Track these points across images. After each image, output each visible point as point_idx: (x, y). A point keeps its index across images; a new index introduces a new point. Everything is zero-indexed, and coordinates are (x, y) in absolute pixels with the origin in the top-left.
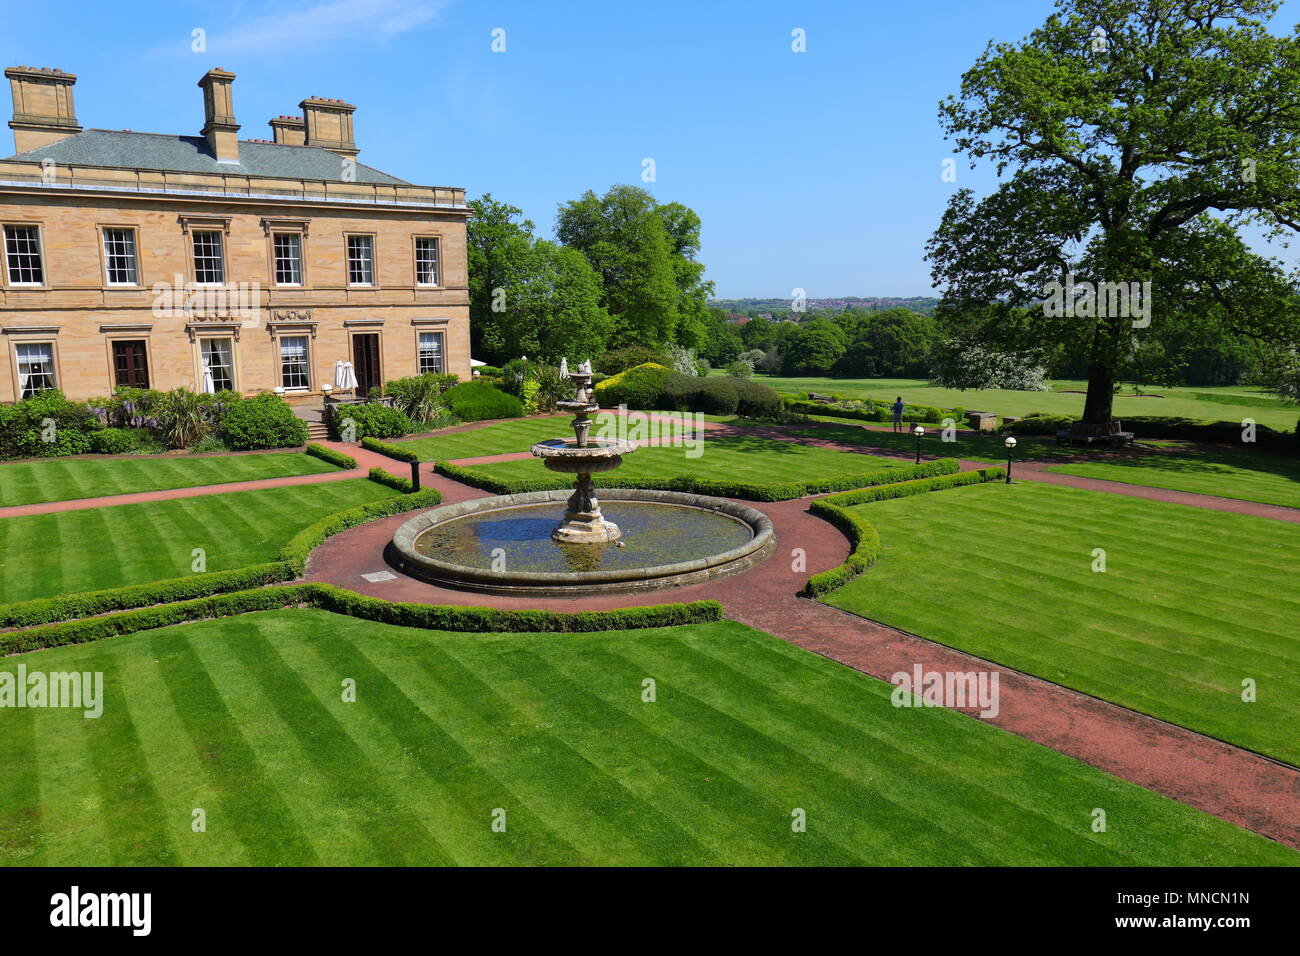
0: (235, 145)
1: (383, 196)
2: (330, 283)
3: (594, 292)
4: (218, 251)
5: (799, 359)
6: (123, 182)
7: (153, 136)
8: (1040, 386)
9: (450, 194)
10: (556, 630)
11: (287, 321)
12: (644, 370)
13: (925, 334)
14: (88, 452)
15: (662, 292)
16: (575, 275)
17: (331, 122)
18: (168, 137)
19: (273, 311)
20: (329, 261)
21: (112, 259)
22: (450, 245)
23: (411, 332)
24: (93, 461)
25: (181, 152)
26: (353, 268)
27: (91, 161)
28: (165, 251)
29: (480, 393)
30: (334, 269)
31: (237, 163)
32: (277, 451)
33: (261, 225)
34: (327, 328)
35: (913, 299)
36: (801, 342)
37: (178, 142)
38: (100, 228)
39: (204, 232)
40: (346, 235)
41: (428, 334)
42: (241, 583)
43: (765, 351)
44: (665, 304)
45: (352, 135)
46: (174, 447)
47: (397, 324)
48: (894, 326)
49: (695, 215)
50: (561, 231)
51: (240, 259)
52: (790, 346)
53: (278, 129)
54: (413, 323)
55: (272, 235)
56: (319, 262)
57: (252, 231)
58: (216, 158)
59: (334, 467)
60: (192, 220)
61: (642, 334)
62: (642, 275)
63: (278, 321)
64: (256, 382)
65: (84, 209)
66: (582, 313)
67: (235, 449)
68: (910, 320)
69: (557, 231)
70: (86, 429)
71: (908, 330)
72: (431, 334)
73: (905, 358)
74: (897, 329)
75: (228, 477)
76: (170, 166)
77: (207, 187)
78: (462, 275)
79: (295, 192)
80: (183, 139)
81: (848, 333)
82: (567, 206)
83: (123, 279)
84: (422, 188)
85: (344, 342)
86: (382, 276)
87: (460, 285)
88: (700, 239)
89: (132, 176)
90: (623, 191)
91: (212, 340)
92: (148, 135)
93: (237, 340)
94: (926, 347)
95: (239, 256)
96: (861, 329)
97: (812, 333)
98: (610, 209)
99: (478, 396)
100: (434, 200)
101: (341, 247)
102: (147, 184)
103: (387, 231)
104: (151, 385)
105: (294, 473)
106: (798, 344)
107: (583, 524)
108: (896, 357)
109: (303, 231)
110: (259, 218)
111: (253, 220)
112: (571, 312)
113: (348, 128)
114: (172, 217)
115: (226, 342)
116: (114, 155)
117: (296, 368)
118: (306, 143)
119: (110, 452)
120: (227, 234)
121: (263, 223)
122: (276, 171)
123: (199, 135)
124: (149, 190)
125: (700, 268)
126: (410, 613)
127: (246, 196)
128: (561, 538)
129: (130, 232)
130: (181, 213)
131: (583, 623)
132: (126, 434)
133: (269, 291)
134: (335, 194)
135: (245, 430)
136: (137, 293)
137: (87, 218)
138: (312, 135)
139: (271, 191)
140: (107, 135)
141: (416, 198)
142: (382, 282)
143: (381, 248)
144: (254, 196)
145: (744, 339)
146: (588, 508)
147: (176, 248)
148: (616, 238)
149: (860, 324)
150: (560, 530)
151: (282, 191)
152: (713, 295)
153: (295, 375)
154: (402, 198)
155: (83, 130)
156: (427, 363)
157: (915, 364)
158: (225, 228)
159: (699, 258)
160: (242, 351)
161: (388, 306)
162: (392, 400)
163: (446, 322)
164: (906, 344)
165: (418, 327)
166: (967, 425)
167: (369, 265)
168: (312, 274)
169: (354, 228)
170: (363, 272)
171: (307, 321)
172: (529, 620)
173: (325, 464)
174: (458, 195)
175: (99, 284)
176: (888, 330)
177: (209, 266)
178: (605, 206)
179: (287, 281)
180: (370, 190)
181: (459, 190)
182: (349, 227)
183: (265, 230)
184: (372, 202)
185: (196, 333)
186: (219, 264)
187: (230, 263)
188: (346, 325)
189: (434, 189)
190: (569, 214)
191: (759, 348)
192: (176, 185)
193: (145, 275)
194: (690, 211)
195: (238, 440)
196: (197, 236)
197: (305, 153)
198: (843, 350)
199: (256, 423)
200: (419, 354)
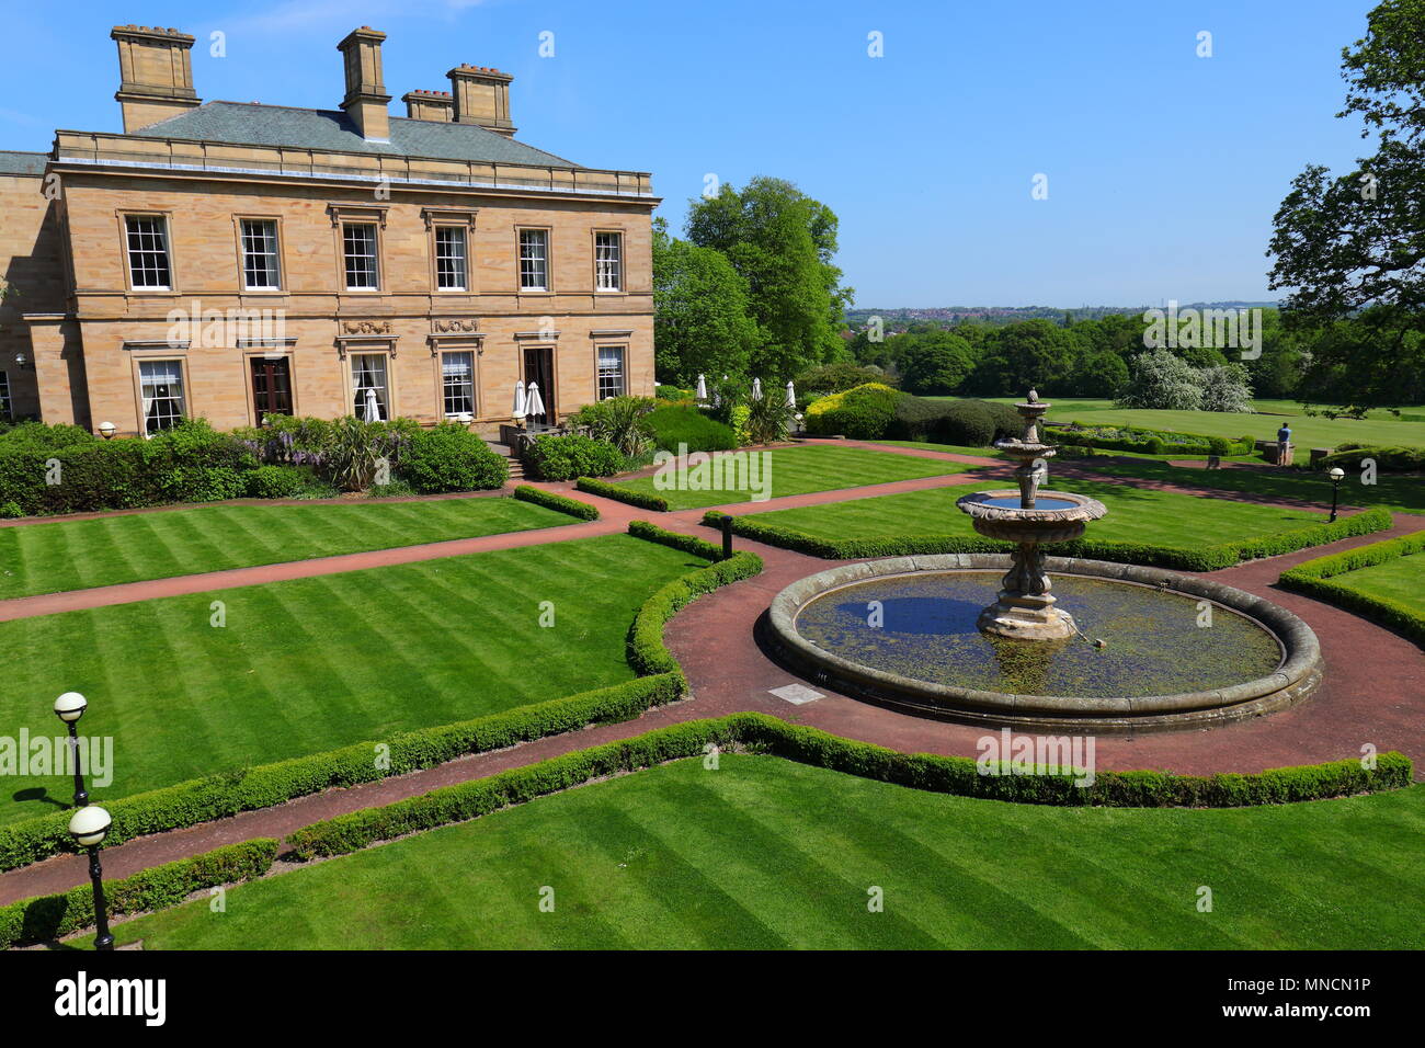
0: (385, 120)
1: (559, 182)
2: (499, 287)
3: (740, 301)
4: (373, 248)
5: (922, 377)
6: (264, 164)
7: (288, 110)
8: (1241, 406)
9: (635, 180)
10: (1184, 804)
11: (450, 333)
12: (868, 392)
13: (1067, 347)
14: (243, 496)
15: (811, 300)
16: (719, 280)
17: (485, 96)
18: (304, 111)
19: (434, 321)
20: (499, 260)
21: (249, 258)
22: (635, 241)
23: (588, 346)
24: (257, 507)
25: (322, 129)
26: (524, 269)
27: (220, 137)
28: (311, 248)
29: (685, 419)
30: (503, 270)
31: (388, 143)
32: (475, 495)
33: (421, 217)
34: (496, 341)
35: (1026, 309)
36: (925, 356)
37: (316, 116)
38: (237, 219)
39: (355, 225)
40: (518, 228)
41: (608, 348)
42: (623, 707)
43: (881, 367)
44: (814, 314)
45: (508, 111)
46: (348, 490)
47: (574, 337)
48: (1033, 339)
49: (831, 213)
50: (692, 230)
51: (398, 258)
52: (910, 362)
53: (414, 106)
54: (592, 336)
55: (434, 229)
56: (487, 261)
57: (412, 224)
58: (362, 136)
59: (569, 518)
60: (344, 210)
61: (787, 349)
62: (787, 280)
63: (440, 333)
64: (414, 407)
65: (219, 197)
66: (729, 325)
67: (423, 492)
68: (1049, 332)
69: (687, 230)
70: (240, 467)
71: (1047, 343)
72: (611, 348)
73: (1045, 375)
74: (1035, 341)
75: (446, 532)
76: (313, 144)
77: (361, 170)
78: (647, 278)
79: (460, 177)
80: (321, 113)
81: (974, 346)
82: (700, 202)
83: (262, 282)
84: (604, 172)
85: (514, 359)
86: (557, 279)
87: (644, 290)
88: (838, 239)
89: (273, 155)
90: (765, 184)
91: (364, 356)
92: (281, 108)
93: (393, 356)
94: (1069, 363)
95: (395, 254)
96: (989, 343)
97: (937, 346)
98: (749, 205)
99: (682, 424)
100: (617, 187)
101: (511, 242)
102: (291, 165)
103: (564, 225)
104: (295, 410)
105: (527, 526)
106: (921, 360)
107: (1032, 611)
108: (1034, 373)
109: (469, 224)
110: (419, 208)
111: (412, 211)
112: (716, 323)
113: (503, 102)
114: (320, 205)
115: (380, 359)
116: (246, 131)
117: (458, 390)
118: (456, 119)
119: (270, 496)
120: (383, 227)
121: (424, 214)
122: (432, 152)
123: (338, 109)
124: (294, 174)
125: (838, 272)
126: (945, 772)
127: (404, 181)
128: (1003, 631)
129: (271, 225)
130: (330, 202)
131: (1228, 793)
132: (289, 473)
133: (430, 296)
134: (505, 179)
135: (435, 468)
136: (280, 300)
137: (223, 206)
138: (463, 111)
139: (433, 175)
140: (235, 109)
141: (596, 185)
142: (558, 287)
143: (559, 246)
144: (413, 181)
145: (856, 353)
146: (1038, 589)
147: (325, 244)
148: (758, 237)
149: (988, 336)
150: (999, 620)
151: (446, 176)
152: (852, 304)
153: (457, 398)
154: (581, 184)
155: (203, 103)
156: (607, 385)
157: (1057, 380)
158: (380, 220)
159: (836, 261)
160: (399, 369)
161: (564, 315)
162: (588, 429)
163: (628, 334)
164: (1046, 359)
165: (597, 340)
166: (1259, 457)
167: (542, 265)
168: (479, 277)
169: (527, 220)
170: (535, 274)
171: (472, 333)
172: (1144, 788)
173: (555, 514)
174: (643, 181)
175: (235, 288)
176: (1025, 343)
177: (361, 267)
178: (745, 199)
179: (449, 286)
180: (545, 174)
181: (646, 175)
182: (522, 220)
183: (426, 223)
184: (548, 189)
185: (347, 348)
186: (373, 264)
187: (385, 263)
188: (517, 338)
189: (617, 174)
190: (701, 210)
191: (875, 364)
192: (325, 167)
193: (288, 276)
194: (825, 209)
195: (427, 480)
196: (348, 231)
197: (457, 130)
198: (972, 366)
199: (449, 459)
200: (598, 373)
